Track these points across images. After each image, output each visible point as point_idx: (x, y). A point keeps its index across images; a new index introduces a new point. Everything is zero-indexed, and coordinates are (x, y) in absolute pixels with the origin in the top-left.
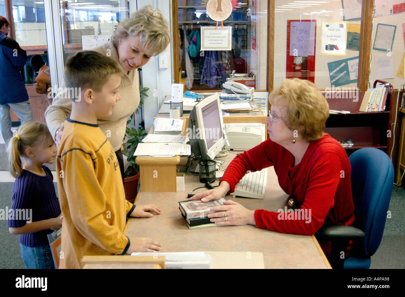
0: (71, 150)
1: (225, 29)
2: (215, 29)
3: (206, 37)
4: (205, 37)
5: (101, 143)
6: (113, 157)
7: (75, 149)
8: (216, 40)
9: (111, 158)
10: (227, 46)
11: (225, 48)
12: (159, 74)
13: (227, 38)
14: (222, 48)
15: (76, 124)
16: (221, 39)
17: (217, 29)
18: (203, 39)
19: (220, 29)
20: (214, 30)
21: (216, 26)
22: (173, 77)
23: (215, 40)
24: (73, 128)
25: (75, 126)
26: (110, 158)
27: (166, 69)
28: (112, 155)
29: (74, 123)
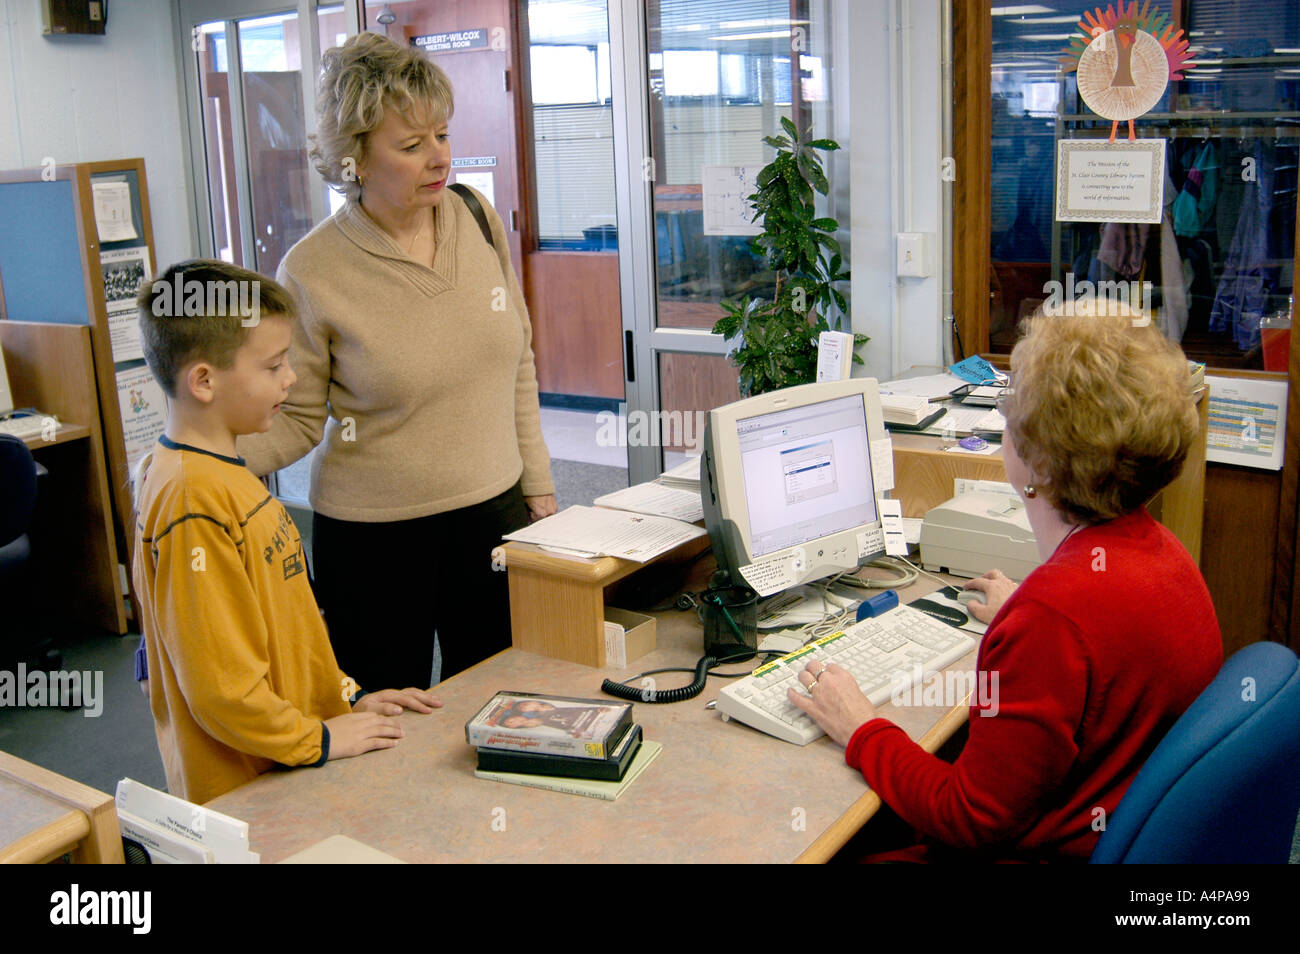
0: (182, 520)
1: (1141, 148)
2: (1107, 148)
3: (1074, 175)
4: (1070, 175)
5: (254, 506)
6: (283, 545)
7: (195, 516)
8: (1108, 188)
9: (277, 546)
10: (1146, 208)
11: (1138, 214)
12: (899, 295)
13: (1147, 182)
14: (1129, 214)
15: (186, 452)
16: (1125, 182)
17: (1115, 149)
18: (1066, 181)
19: (1123, 149)
20: (1102, 149)
21: (1108, 138)
22: (949, 306)
23: (1104, 187)
24: (181, 461)
25: (183, 459)
26: (273, 546)
27: (919, 280)
28: (279, 539)
29: (181, 451)
